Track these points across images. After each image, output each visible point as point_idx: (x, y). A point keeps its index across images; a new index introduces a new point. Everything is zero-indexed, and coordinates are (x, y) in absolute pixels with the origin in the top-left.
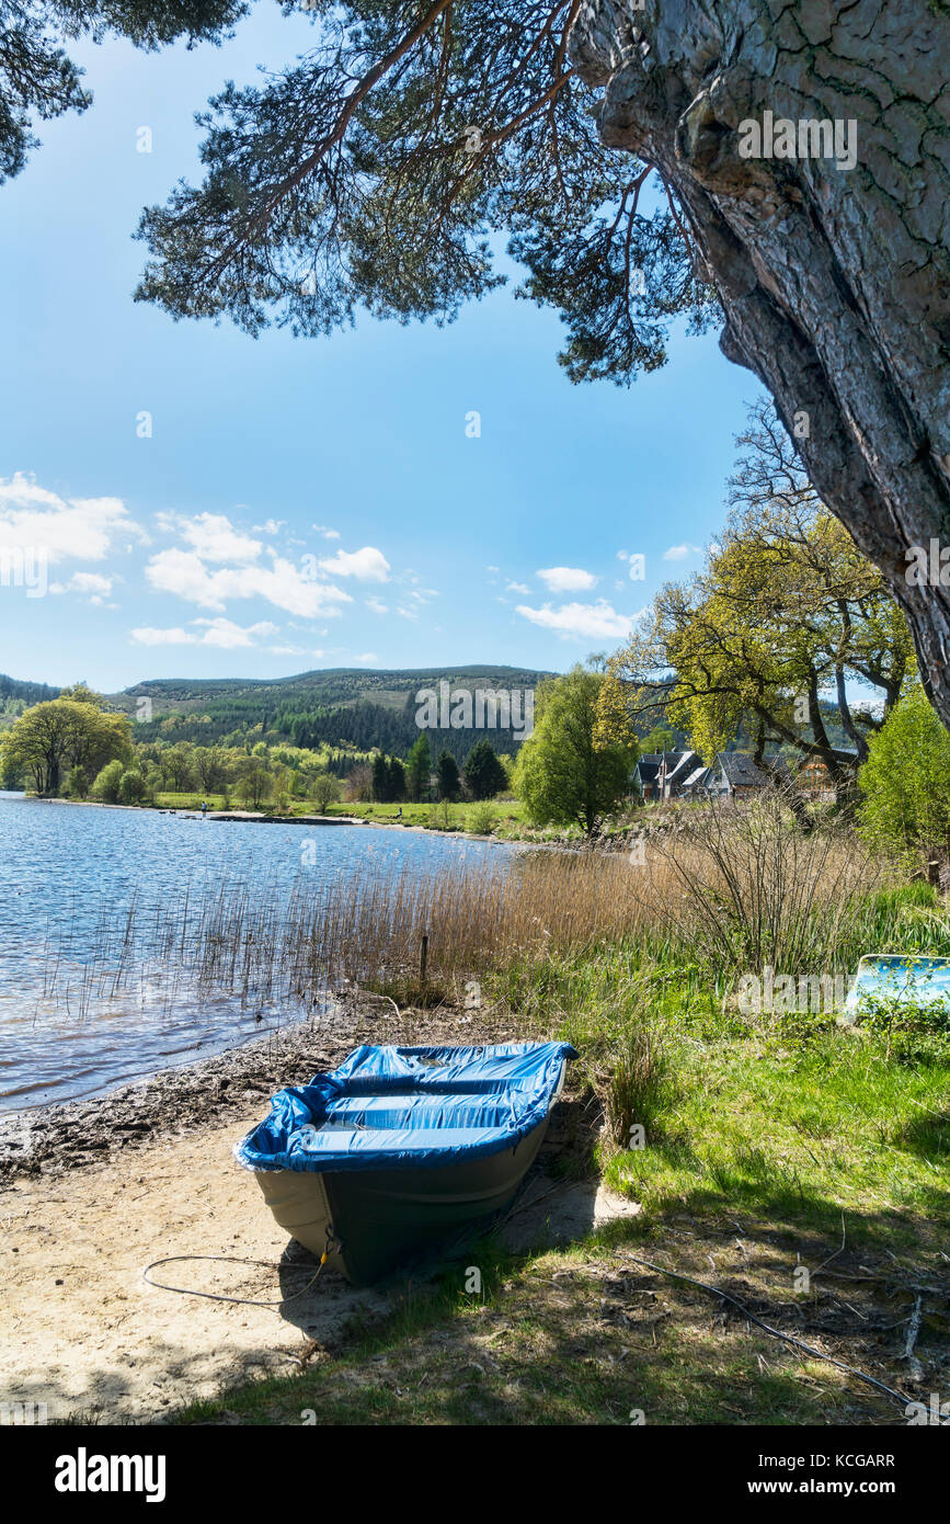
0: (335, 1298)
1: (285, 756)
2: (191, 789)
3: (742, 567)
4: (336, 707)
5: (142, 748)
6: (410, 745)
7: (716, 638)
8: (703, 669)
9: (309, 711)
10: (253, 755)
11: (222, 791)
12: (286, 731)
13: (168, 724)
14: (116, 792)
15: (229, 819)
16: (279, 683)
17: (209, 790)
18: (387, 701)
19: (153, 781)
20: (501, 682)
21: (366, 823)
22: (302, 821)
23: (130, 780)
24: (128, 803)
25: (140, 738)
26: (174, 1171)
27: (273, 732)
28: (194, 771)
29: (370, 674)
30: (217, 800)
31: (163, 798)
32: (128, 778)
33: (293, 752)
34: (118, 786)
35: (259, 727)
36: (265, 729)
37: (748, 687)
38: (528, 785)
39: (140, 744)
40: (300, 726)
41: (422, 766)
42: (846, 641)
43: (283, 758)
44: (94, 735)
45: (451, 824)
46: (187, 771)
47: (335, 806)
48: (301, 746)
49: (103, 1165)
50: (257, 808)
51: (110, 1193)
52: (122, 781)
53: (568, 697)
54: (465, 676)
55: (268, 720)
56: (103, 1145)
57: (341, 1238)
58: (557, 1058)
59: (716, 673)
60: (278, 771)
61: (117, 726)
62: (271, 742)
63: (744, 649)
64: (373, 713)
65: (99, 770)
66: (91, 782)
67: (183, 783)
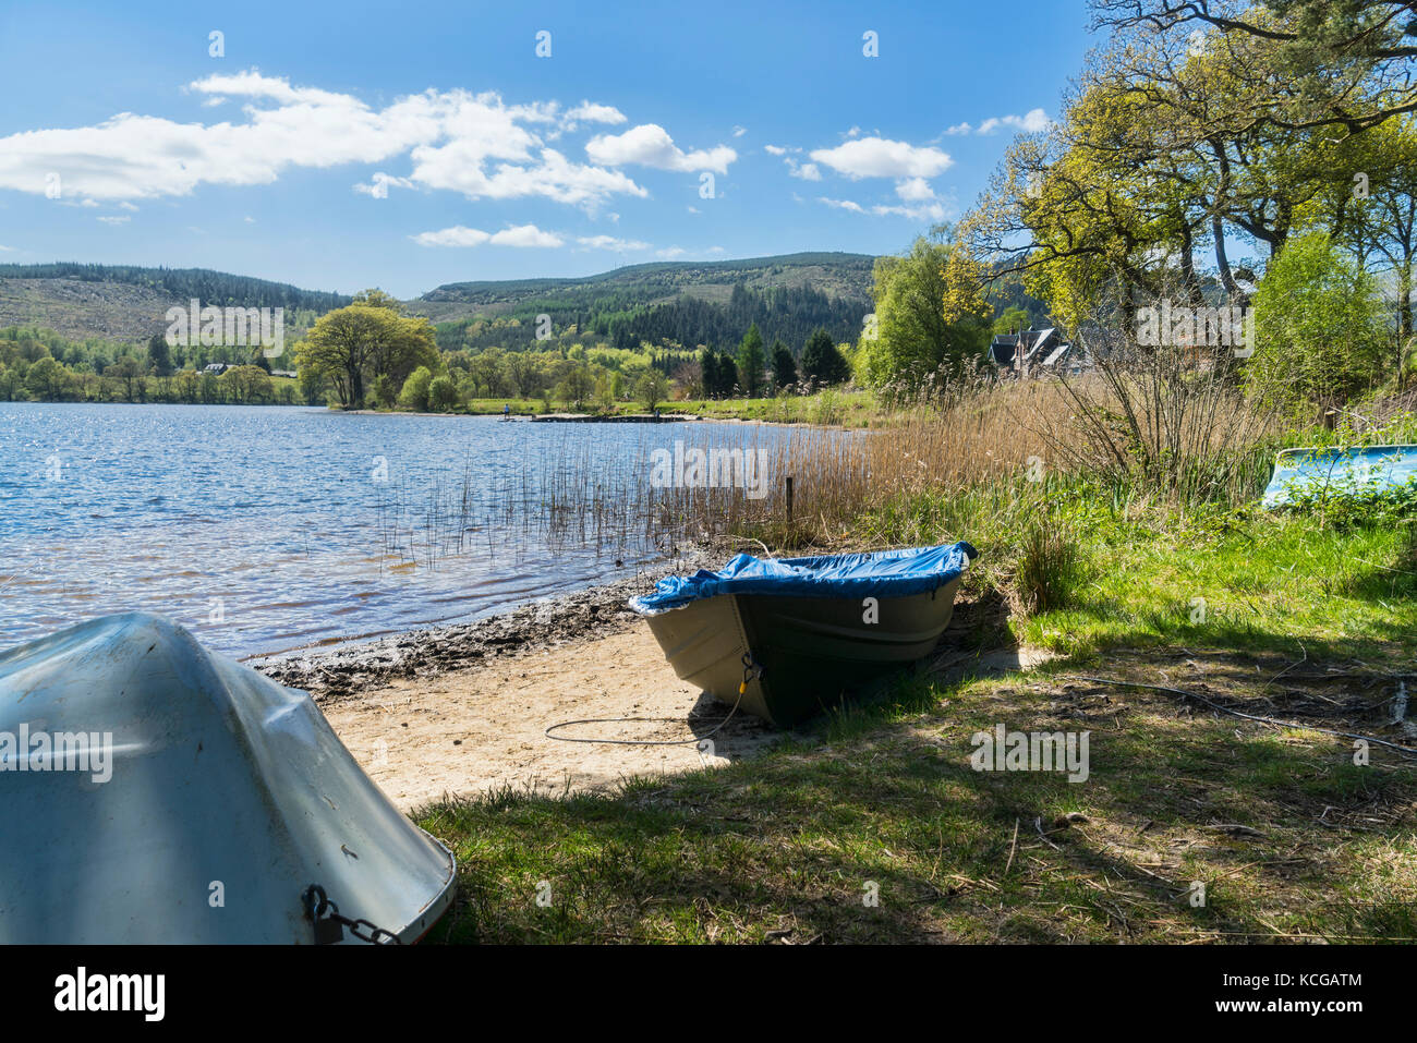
0: (754, 738)
1: (604, 358)
2: (507, 395)
3: (1103, 111)
4: (655, 304)
5: (447, 357)
6: (738, 339)
7: (1078, 193)
8: (1064, 228)
9: (626, 309)
10: (570, 358)
11: (540, 396)
12: (602, 332)
13: (474, 330)
14: (426, 400)
15: (552, 420)
16: (590, 281)
17: (525, 395)
18: (710, 295)
19: (466, 387)
20: (834, 270)
21: (699, 419)
22: (630, 420)
23: (439, 386)
24: (441, 410)
25: (444, 346)
26: (556, 669)
27: (589, 333)
28: (506, 378)
29: (690, 267)
30: (537, 404)
31: (476, 404)
32: (438, 384)
33: (614, 353)
34: (427, 393)
35: (573, 329)
36: (579, 331)
37: (1116, 244)
38: (874, 368)
39: (446, 352)
40: (616, 326)
41: (755, 360)
42: (1224, 190)
43: (602, 360)
44: (395, 341)
45: (791, 416)
46: (500, 376)
47: (662, 404)
48: (620, 346)
49: (480, 668)
50: (580, 409)
51: (494, 685)
52: (431, 388)
53: (911, 274)
54: (793, 265)
55: (582, 321)
56: (478, 654)
57: (761, 665)
58: (955, 551)
59: (1078, 232)
60: (597, 373)
61: (419, 332)
62: (588, 344)
63: (1108, 202)
64: (695, 308)
65: (405, 378)
66: (398, 390)
67: (497, 388)
